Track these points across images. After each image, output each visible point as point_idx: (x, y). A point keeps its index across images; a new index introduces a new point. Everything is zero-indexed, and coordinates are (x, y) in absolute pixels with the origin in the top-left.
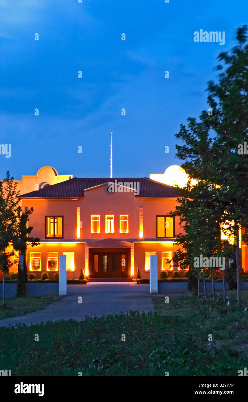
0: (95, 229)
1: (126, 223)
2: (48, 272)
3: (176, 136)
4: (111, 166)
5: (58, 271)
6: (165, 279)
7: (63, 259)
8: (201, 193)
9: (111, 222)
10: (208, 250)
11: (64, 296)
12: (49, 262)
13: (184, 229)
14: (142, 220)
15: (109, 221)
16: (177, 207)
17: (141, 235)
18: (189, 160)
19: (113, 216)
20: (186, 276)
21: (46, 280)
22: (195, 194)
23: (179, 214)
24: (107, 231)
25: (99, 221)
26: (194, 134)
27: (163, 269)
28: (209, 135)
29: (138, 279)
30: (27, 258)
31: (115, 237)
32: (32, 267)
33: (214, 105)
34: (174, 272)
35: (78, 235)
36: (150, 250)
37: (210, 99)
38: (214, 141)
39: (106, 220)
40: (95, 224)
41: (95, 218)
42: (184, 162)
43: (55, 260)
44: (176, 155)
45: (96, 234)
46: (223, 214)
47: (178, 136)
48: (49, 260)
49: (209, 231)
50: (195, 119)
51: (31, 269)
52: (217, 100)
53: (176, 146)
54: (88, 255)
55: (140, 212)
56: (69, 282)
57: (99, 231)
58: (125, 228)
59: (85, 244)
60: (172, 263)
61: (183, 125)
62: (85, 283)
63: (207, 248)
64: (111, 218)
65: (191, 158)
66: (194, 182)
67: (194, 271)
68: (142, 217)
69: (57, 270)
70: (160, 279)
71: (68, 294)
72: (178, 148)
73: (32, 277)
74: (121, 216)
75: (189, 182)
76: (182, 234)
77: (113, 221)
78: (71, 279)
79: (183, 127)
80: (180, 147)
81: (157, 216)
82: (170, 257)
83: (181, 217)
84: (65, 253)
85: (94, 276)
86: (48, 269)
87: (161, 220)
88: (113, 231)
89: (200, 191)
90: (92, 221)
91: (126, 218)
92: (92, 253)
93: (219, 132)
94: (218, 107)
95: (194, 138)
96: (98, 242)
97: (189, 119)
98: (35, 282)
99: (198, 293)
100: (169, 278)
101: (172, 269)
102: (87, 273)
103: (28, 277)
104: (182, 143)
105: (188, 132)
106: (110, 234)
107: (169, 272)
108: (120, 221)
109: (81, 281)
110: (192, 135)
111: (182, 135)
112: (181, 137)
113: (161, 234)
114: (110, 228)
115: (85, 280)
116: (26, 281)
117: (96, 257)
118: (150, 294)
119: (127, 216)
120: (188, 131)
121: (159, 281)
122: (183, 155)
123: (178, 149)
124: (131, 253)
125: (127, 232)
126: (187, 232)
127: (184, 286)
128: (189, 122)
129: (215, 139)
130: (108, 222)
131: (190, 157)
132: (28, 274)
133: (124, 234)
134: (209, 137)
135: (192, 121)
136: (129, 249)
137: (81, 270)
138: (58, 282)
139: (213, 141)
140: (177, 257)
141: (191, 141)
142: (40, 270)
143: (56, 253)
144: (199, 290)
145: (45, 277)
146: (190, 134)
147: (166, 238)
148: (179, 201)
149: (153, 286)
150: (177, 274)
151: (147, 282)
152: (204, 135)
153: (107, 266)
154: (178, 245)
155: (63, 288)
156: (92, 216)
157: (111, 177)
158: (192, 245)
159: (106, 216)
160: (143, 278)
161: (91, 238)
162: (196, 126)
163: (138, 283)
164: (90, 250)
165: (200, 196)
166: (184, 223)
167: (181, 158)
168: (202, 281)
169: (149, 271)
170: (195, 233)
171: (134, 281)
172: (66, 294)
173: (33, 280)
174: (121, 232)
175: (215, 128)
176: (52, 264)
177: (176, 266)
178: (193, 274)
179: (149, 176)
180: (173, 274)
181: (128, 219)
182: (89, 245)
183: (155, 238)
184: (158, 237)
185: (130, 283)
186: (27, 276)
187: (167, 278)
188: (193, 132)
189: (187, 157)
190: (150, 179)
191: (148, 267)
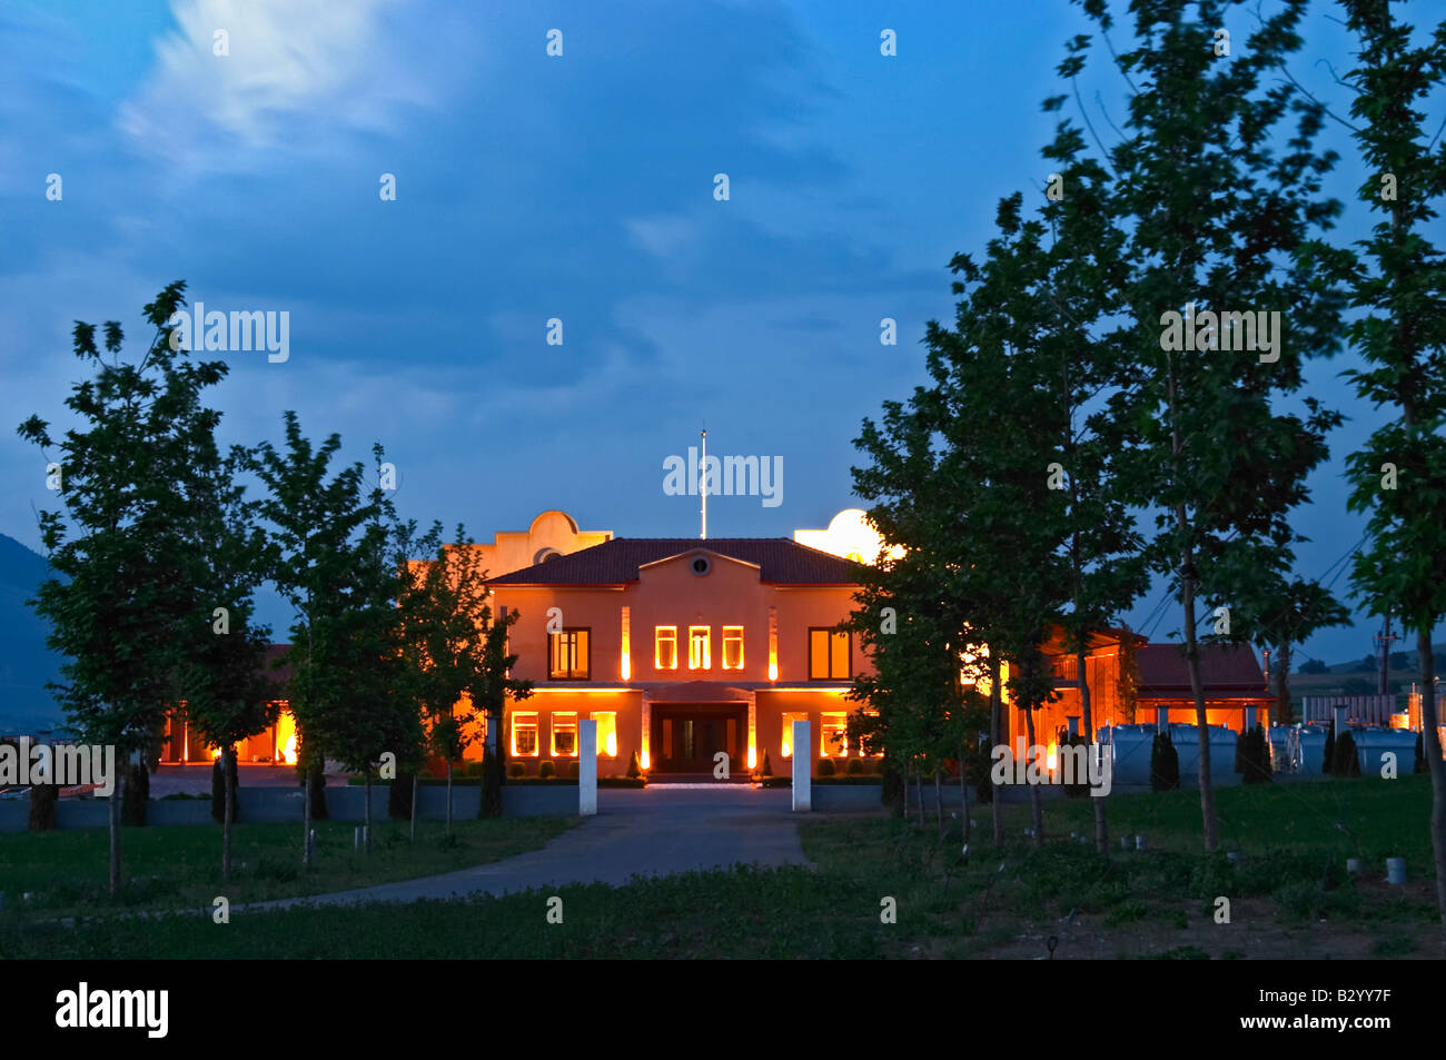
0: (666, 659)
1: (737, 644)
2: (556, 759)
3: (854, 444)
4: (704, 512)
5: (577, 758)
6: (829, 776)
7: (589, 728)
8: (909, 580)
9: (702, 642)
10: (927, 712)
11: (589, 817)
12: (557, 735)
13: (873, 662)
14: (775, 637)
15: (698, 639)
16: (852, 613)
17: (773, 673)
18: (884, 500)
19: (707, 628)
20: (880, 771)
21: (549, 777)
22: (896, 582)
23: (858, 628)
24: (693, 665)
25: (675, 639)
26: (893, 440)
27: (823, 754)
28: (931, 444)
29: (765, 777)
30: (505, 727)
31: (712, 679)
32: (518, 746)
33: (941, 375)
34: (851, 759)
35: (626, 672)
36: (794, 707)
37: (933, 361)
38: (942, 458)
39: (691, 639)
40: (666, 647)
41: (666, 634)
42: (873, 504)
43: (573, 731)
44: (854, 487)
45: (666, 672)
46: (962, 628)
47: (859, 443)
48: (557, 731)
49: (929, 667)
50: (901, 405)
51: (514, 752)
52: (947, 364)
53: (852, 469)
54: (648, 719)
55: (771, 619)
56: (602, 783)
57: (674, 665)
58: (734, 657)
59: (640, 693)
60: (845, 743)
61: (870, 420)
62: (641, 784)
63: (925, 708)
64: (702, 634)
65: (888, 497)
66: (898, 552)
67: (895, 760)
68: (775, 630)
69: (574, 754)
70: (816, 777)
71: (601, 812)
72: (856, 472)
73: (517, 770)
74: (725, 628)
75: (883, 554)
76: (867, 676)
77: (707, 640)
78: (608, 777)
79: (869, 426)
80: (861, 471)
81: (811, 629)
82: (841, 727)
83: (865, 634)
84: (595, 715)
85: (662, 769)
86: (554, 753)
87: (820, 638)
88: (707, 665)
89: (907, 575)
90: (658, 640)
91: (736, 633)
92: (658, 714)
93: (952, 438)
94: (949, 381)
95: (894, 451)
96: (671, 689)
97: (887, 405)
98: (525, 783)
99: (906, 812)
100: (839, 775)
101: (844, 754)
102: (645, 761)
103: (507, 771)
104: (866, 461)
105: (881, 438)
106: (700, 671)
107: (840, 761)
108: (725, 639)
109: (633, 780)
110: (890, 443)
111: (868, 442)
112: (867, 446)
113: (820, 671)
114: (700, 657)
115: (640, 778)
116: (503, 781)
117: (667, 724)
118: (793, 812)
119: (741, 628)
120: (881, 433)
121: (813, 781)
122: (871, 490)
123: (856, 475)
124: (750, 715)
125: (741, 666)
126: (878, 669)
127: (871, 794)
128: (886, 412)
129: (943, 453)
130: (695, 641)
131: (887, 493)
132: (506, 764)
133: (733, 672)
134: (931, 449)
135: (893, 409)
136: (746, 706)
137: (630, 755)
138: (576, 782)
139: (938, 459)
140: (857, 726)
141: (888, 457)
142: (536, 753)
143: (574, 713)
144: (906, 805)
145: (547, 769)
146: (885, 441)
147: (830, 682)
148: (858, 597)
149: (801, 794)
150: (856, 766)
151: (787, 783)
152: (919, 445)
153: (693, 745)
154: (857, 700)
155: (588, 796)
156: (658, 628)
157: (703, 536)
158: (890, 699)
159: (692, 628)
160: (778, 773)
161: (654, 680)
162: (902, 421)
163: (765, 786)
164: (654, 707)
165: (908, 588)
166: (871, 648)
167: (867, 496)
168: (913, 783)
169: (790, 759)
170: (898, 672)
171: (756, 782)
172: (595, 812)
173: (519, 778)
174: (725, 666)
175: (942, 427)
176: (564, 741)
177: (854, 747)
178: (893, 767)
179: (793, 536)
180: (847, 765)
181: (742, 634)
182: (650, 697)
183: (806, 680)
184: (814, 676)
185: (746, 785)
186: (504, 768)
187: (833, 773)
188: (891, 436)
189: (879, 494)
190: (797, 541)
191: (787, 748)
